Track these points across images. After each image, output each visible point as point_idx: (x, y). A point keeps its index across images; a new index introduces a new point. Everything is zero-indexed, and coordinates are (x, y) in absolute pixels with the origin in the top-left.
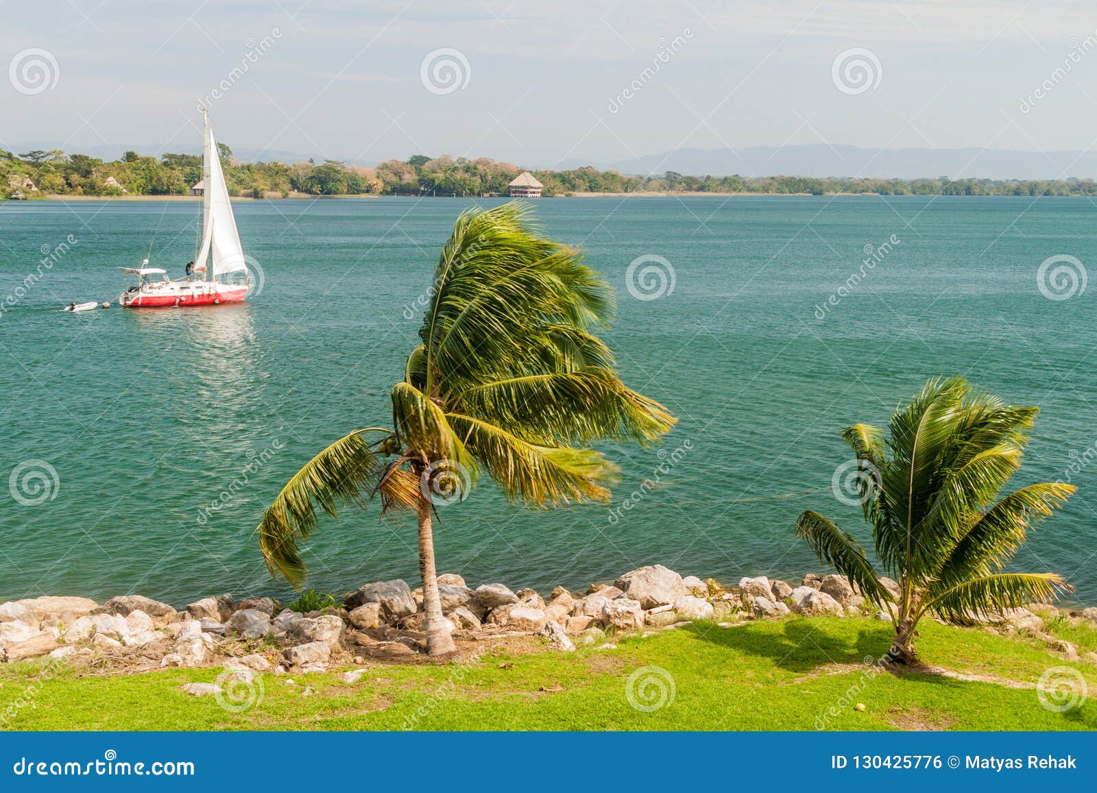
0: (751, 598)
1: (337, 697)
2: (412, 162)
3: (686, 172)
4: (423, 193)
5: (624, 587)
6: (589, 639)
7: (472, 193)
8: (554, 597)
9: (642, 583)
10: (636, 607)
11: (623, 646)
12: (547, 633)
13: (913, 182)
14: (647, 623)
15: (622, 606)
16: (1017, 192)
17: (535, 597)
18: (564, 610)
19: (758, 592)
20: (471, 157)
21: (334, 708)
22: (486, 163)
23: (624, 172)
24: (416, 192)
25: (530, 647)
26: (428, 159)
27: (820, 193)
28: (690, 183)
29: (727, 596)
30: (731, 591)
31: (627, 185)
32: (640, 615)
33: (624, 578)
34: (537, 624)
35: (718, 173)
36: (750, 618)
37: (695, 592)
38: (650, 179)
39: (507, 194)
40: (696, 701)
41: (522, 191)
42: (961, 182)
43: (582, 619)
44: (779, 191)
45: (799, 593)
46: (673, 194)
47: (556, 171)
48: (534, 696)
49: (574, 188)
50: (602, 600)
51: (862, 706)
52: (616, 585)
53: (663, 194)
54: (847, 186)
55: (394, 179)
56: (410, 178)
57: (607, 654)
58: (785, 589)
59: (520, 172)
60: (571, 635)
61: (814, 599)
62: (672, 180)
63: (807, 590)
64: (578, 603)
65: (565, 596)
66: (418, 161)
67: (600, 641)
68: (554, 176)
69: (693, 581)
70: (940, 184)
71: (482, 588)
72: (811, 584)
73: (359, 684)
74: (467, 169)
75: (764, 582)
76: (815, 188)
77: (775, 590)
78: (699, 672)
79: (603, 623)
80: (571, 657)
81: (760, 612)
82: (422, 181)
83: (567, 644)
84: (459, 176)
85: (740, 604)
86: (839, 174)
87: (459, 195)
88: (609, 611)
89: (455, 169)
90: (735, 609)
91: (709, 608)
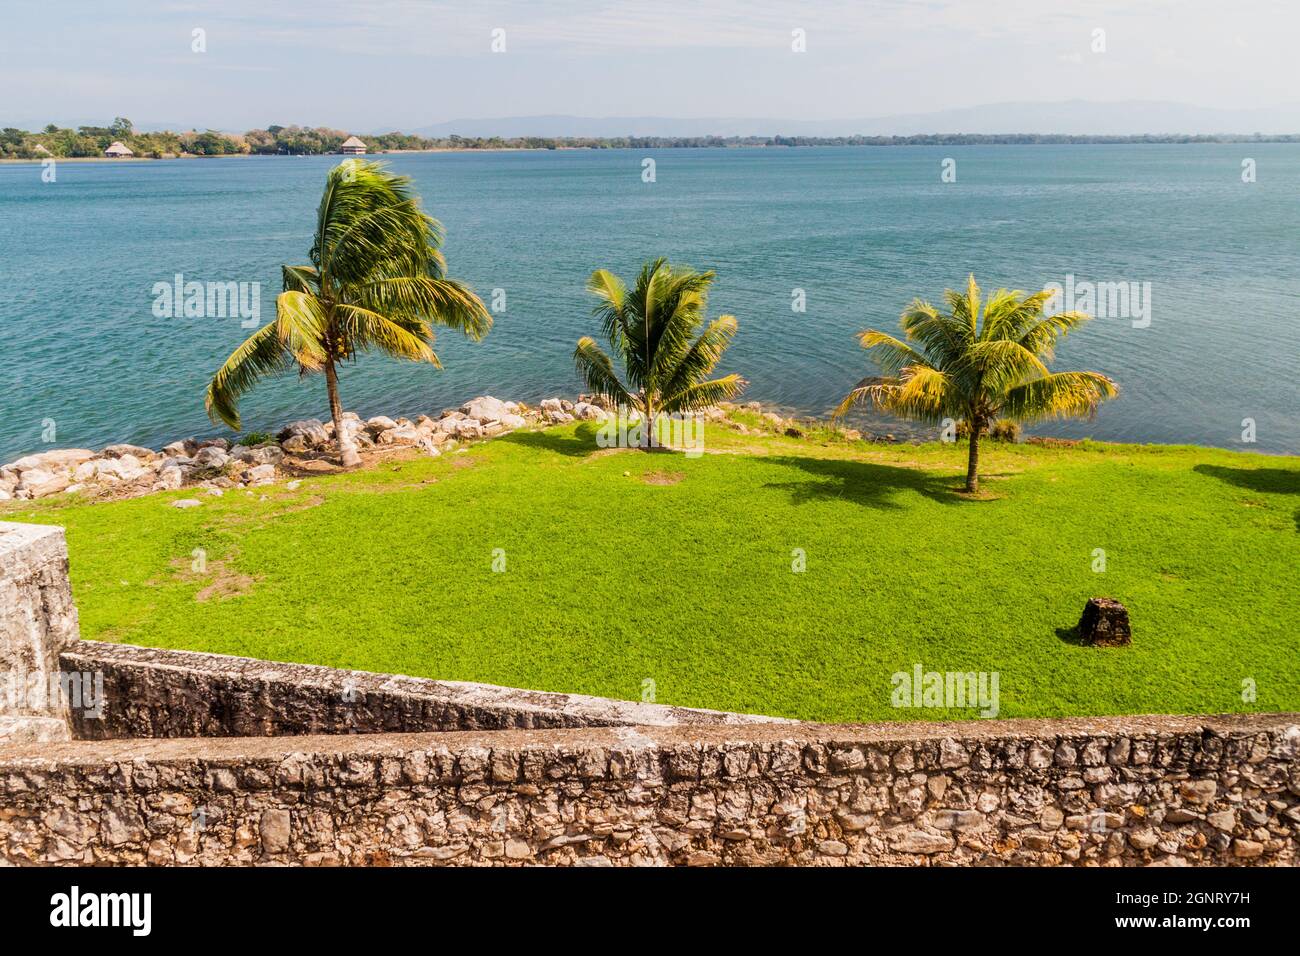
0: (549, 412)
1: (286, 500)
2: (270, 131)
3: (463, 135)
4: (281, 153)
5: (466, 412)
6: (449, 447)
7: (316, 152)
8: (420, 422)
9: (479, 408)
10: (477, 424)
11: (472, 450)
12: (421, 446)
13: (612, 140)
14: (484, 434)
15: (468, 424)
16: (677, 145)
17: (409, 424)
18: (429, 430)
19: (553, 408)
20: (314, 127)
21: (284, 507)
22: (325, 131)
23: (422, 136)
24: (275, 152)
25: (411, 455)
26: (281, 128)
27: (554, 148)
28: (467, 143)
29: (533, 412)
30: (534, 410)
31: (425, 145)
32: (480, 429)
33: (466, 406)
34: (412, 441)
35: (486, 136)
36: (549, 425)
37: (512, 411)
38: (439, 141)
39: (341, 152)
40: (525, 480)
41: (352, 150)
42: (642, 139)
43: (441, 435)
44: (527, 147)
45: (579, 408)
46: (456, 149)
47: (374, 136)
48: (420, 486)
49: (388, 147)
50: (453, 421)
51: (628, 473)
52: (460, 411)
53: (450, 150)
54: (570, 143)
55: (258, 143)
56: (270, 142)
57: (463, 456)
58: (569, 406)
59: (350, 136)
60: (437, 446)
61: (588, 410)
62: (455, 141)
63: (583, 405)
64: (438, 424)
65: (428, 420)
66: (274, 130)
67: (455, 448)
68: (374, 139)
69: (510, 404)
70: (629, 141)
71: (372, 420)
72: (584, 400)
73: (298, 490)
74: (311, 135)
75: (556, 401)
76: (550, 145)
77: (563, 407)
78: (524, 461)
79: (457, 436)
80: (439, 460)
81: (556, 421)
82: (279, 144)
83: (435, 452)
84: (305, 140)
85: (541, 417)
86: (565, 135)
87: (307, 153)
88: (460, 428)
89: (302, 135)
90: (539, 421)
91: (523, 421)
